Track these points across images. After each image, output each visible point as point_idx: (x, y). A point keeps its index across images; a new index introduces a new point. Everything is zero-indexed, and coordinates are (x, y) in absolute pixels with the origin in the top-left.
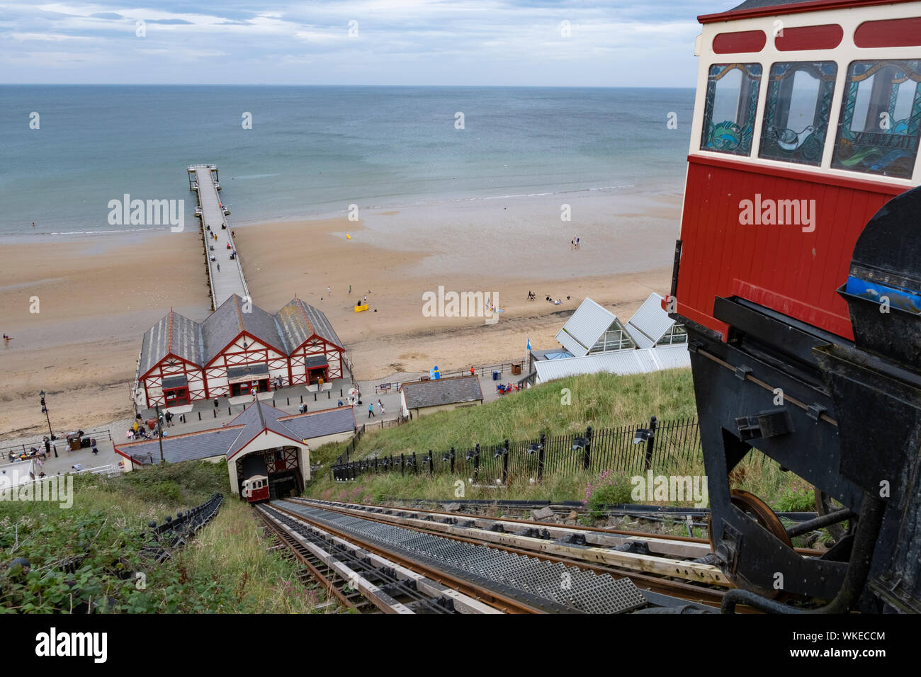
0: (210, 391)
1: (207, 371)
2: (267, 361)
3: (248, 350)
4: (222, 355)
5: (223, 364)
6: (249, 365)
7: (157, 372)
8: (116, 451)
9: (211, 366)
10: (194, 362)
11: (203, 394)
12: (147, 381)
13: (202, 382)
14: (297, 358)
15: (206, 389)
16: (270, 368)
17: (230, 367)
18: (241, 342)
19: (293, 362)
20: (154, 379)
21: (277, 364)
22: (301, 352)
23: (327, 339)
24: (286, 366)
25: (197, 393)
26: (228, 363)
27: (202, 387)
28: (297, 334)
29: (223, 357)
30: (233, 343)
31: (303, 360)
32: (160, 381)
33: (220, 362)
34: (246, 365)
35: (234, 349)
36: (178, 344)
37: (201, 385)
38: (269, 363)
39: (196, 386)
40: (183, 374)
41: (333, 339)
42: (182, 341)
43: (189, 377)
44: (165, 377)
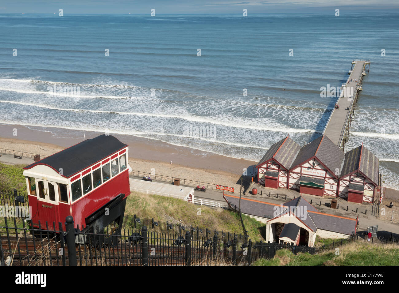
0: (290, 184)
1: (290, 173)
2: (325, 178)
3: (315, 168)
4: (300, 167)
5: (300, 172)
6: (314, 177)
7: (265, 166)
8: (224, 197)
9: (293, 171)
10: (284, 166)
11: (286, 185)
12: (260, 169)
13: (286, 178)
14: (345, 182)
15: (288, 183)
16: (326, 182)
17: (303, 175)
18: (311, 162)
19: (341, 183)
20: (263, 169)
21: (332, 181)
22: (348, 178)
23: (367, 175)
24: (336, 184)
25: (283, 183)
26: (302, 172)
27: (286, 181)
28: (350, 167)
29: (300, 168)
30: (307, 161)
31: (347, 183)
32: (265, 171)
33: (298, 170)
34: (312, 177)
35: (307, 165)
36: (280, 154)
37: (285, 180)
38: (326, 179)
39: (282, 179)
40: (277, 171)
41: (373, 176)
42: (284, 153)
43: (280, 173)
44: (268, 170)
